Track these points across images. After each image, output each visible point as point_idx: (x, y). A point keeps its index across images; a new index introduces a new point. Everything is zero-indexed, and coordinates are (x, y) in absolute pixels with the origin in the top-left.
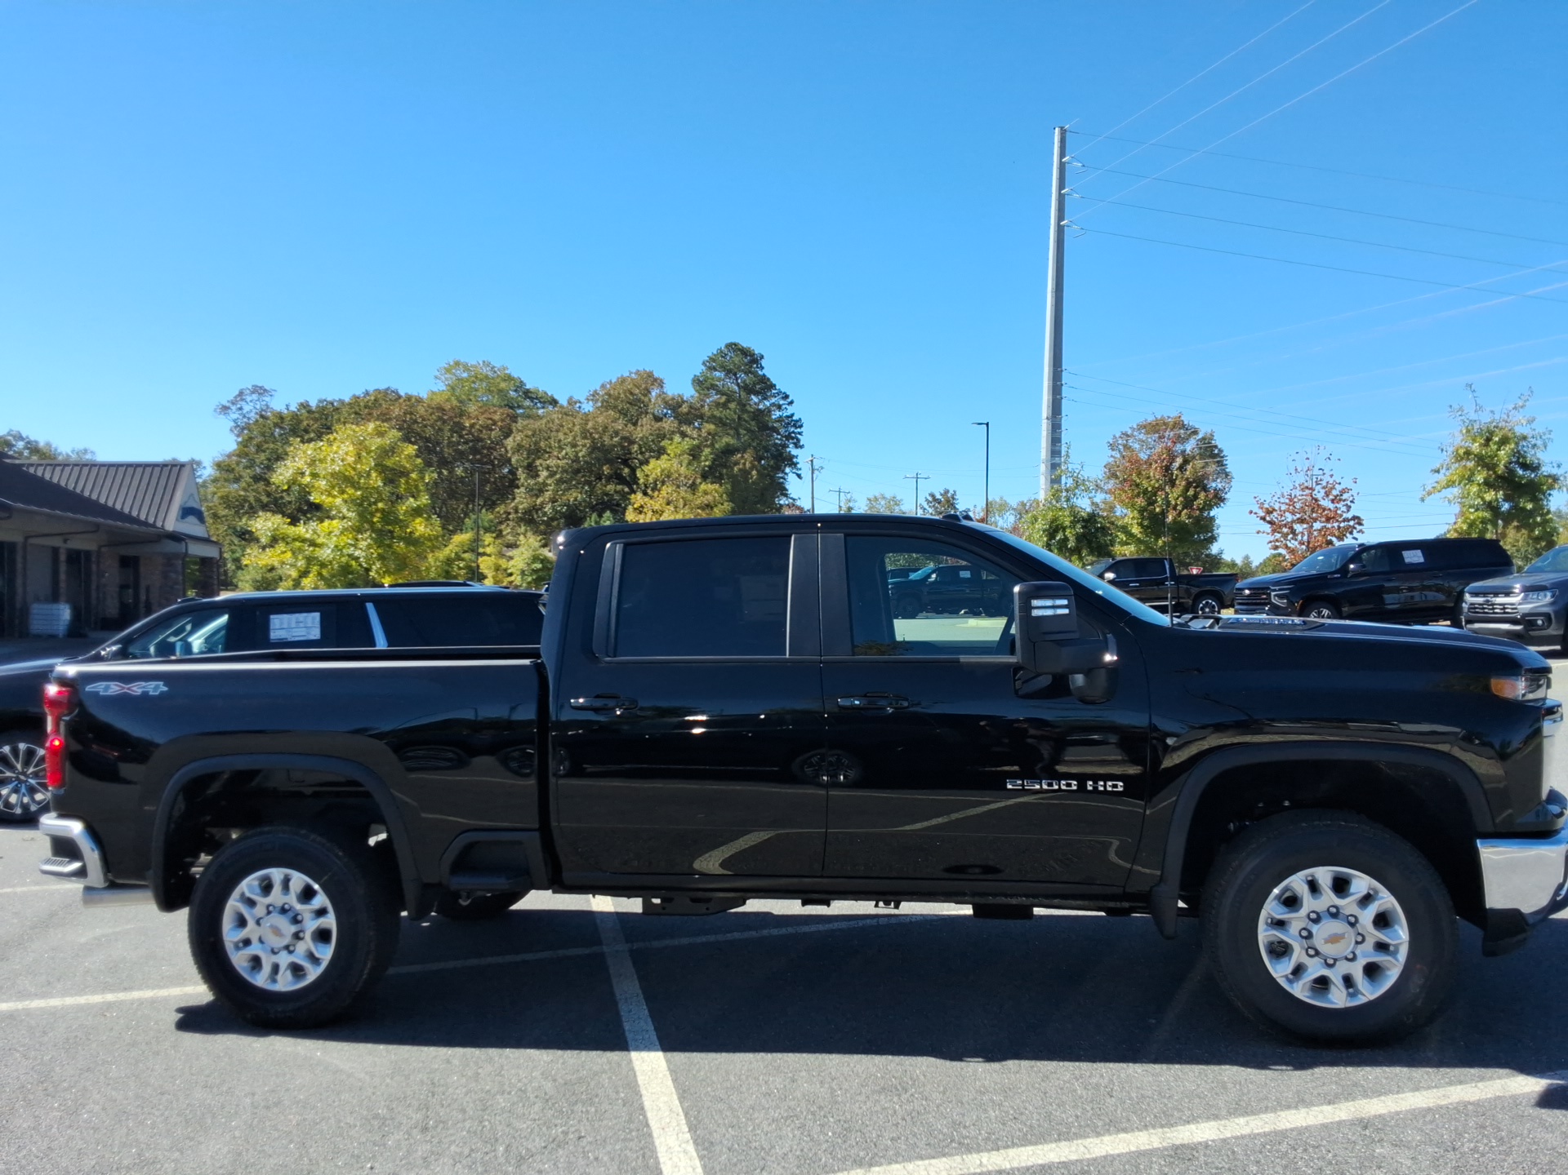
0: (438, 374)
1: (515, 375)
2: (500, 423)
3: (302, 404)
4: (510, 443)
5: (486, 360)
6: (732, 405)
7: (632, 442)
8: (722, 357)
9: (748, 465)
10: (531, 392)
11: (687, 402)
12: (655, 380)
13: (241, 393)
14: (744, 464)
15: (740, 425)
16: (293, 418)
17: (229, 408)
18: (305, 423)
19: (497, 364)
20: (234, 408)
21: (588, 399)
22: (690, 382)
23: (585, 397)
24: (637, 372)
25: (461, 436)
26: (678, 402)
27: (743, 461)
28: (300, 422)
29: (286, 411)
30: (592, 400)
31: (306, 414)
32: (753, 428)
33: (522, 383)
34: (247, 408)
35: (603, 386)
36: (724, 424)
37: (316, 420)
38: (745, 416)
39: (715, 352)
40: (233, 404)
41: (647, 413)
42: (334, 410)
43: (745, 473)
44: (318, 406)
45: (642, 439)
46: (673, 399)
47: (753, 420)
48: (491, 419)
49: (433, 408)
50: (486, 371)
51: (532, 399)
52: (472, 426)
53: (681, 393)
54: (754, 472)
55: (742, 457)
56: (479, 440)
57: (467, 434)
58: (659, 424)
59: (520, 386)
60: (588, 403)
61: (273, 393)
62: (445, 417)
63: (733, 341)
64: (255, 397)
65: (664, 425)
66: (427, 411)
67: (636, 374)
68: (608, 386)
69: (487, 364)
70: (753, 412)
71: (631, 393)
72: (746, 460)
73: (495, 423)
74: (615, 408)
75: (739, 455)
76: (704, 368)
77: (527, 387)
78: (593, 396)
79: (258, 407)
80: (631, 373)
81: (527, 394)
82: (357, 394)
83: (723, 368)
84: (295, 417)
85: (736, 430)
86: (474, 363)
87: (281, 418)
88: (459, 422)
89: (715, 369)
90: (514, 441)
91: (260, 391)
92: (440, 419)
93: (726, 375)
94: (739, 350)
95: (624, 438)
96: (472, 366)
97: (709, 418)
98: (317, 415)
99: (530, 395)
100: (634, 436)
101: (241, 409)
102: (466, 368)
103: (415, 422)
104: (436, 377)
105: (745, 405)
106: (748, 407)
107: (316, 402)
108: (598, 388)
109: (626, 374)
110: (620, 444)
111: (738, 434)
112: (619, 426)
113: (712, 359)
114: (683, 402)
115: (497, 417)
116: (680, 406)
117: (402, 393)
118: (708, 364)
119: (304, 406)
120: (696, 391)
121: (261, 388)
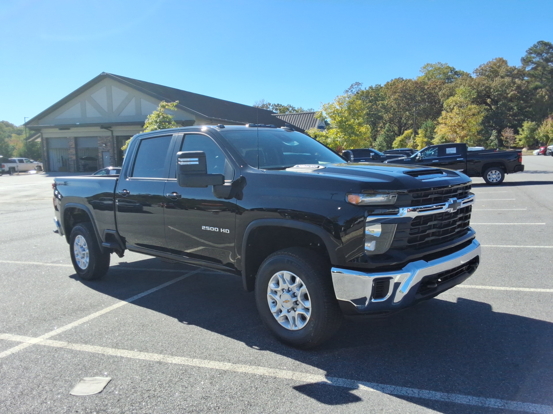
0: (421, 69)
1: (451, 66)
2: (439, 86)
3: (370, 87)
4: (440, 93)
5: (439, 62)
6: (539, 68)
7: (490, 88)
8: (535, 48)
9: (544, 94)
10: (458, 72)
11: (517, 69)
12: (504, 61)
13: (352, 85)
14: (542, 93)
15: (542, 76)
16: (367, 92)
17: (348, 91)
18: (370, 94)
19: (443, 63)
20: (350, 91)
21: (474, 73)
22: (520, 60)
23: (472, 72)
24: (496, 59)
25: (423, 93)
26: (513, 70)
27: (541, 92)
28: (369, 93)
29: (365, 90)
30: (475, 73)
31: (371, 90)
32: (549, 78)
33: (454, 69)
34: (354, 90)
35: (480, 66)
36: (535, 77)
37: (374, 92)
38: (545, 72)
39: (532, 46)
40: (349, 89)
41: (499, 76)
42: (380, 88)
43: (542, 97)
44: (375, 87)
45: (495, 86)
46: (511, 68)
47: (549, 74)
48: (435, 85)
49: (413, 83)
50: (439, 66)
51: (458, 75)
52: (428, 88)
53: (514, 66)
54: (547, 97)
55: (542, 90)
56: (430, 93)
57: (425, 92)
58: (503, 79)
59: (452, 70)
60: (474, 74)
61: (362, 84)
62: (418, 86)
63: (541, 40)
64: (356, 86)
65: (505, 80)
66: (411, 84)
67: (495, 59)
68: (483, 66)
69: (439, 63)
70: (550, 70)
71: (492, 68)
72: (543, 92)
73: (437, 86)
74: (485, 75)
75: (540, 90)
76: (526, 53)
77: (456, 70)
78: (476, 70)
79: (357, 90)
80: (493, 59)
81: (456, 73)
82: (389, 81)
83: (535, 52)
84: (368, 92)
85: (541, 79)
86: (434, 63)
87: (363, 92)
88: (423, 87)
89: (531, 53)
90: (442, 92)
91: (358, 84)
92: (416, 87)
93: (537, 55)
94: (544, 44)
95: (487, 87)
96: (434, 65)
97: (527, 75)
98: (375, 90)
99: (457, 73)
100: (491, 86)
101: (352, 91)
102: (431, 66)
103: (407, 89)
104: (420, 71)
105: (545, 68)
106: (547, 69)
107: (375, 85)
108: (478, 67)
109: (491, 60)
110: (485, 89)
111: (542, 80)
112: (485, 82)
113: (530, 49)
114: (515, 69)
115: (438, 84)
116: (514, 71)
117: (404, 79)
118: (528, 52)
119: (371, 88)
120: (522, 64)
121: (358, 83)
